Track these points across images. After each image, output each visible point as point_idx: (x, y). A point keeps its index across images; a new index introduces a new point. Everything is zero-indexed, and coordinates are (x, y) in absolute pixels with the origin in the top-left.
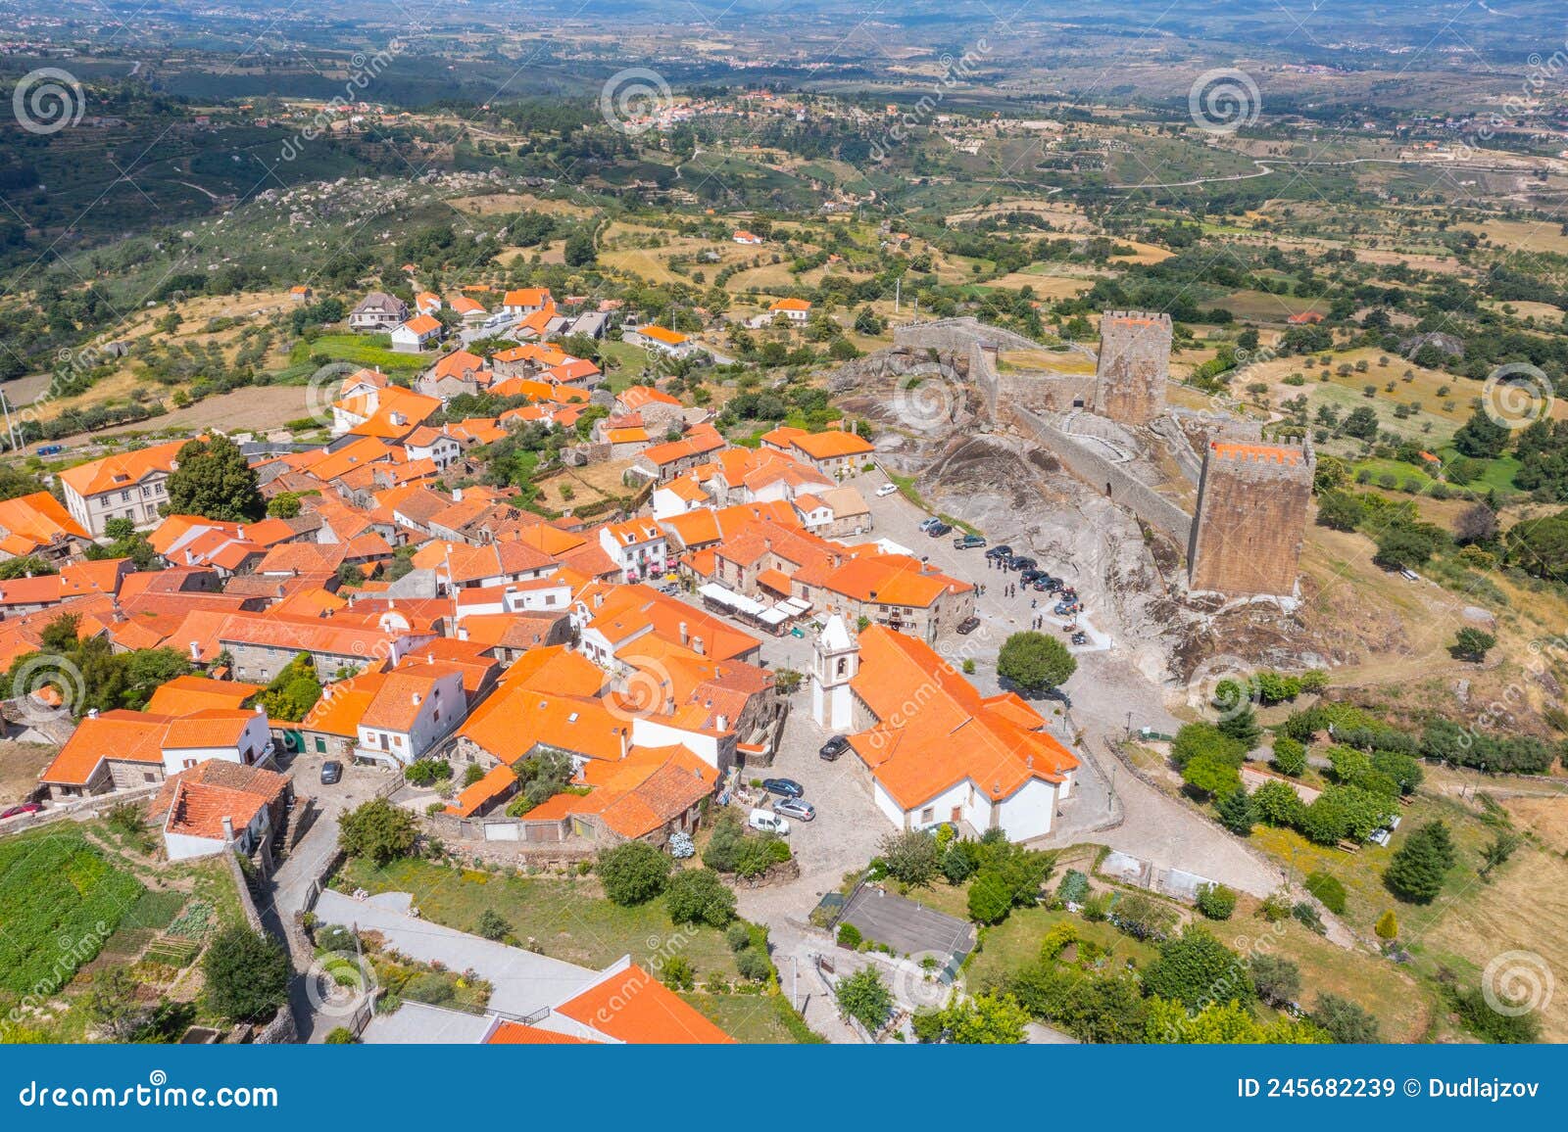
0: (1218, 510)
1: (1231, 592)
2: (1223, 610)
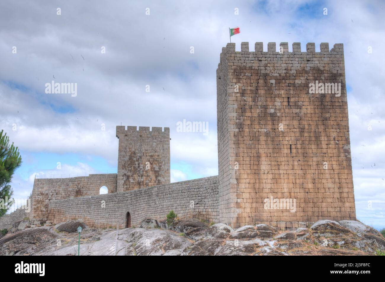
0: (248, 114)
1: (283, 225)
2: (282, 234)
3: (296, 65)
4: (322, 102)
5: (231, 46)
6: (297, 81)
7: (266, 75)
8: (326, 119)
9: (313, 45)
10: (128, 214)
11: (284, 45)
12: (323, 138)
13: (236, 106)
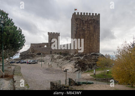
1: (85, 54)
2: (85, 56)
3: (90, 18)
4: (94, 27)
5: (75, 13)
6: (90, 22)
7: (83, 20)
8: (95, 31)
9: (93, 13)
10: (51, 51)
11: (87, 13)
12: (94, 35)
13: (76, 27)
